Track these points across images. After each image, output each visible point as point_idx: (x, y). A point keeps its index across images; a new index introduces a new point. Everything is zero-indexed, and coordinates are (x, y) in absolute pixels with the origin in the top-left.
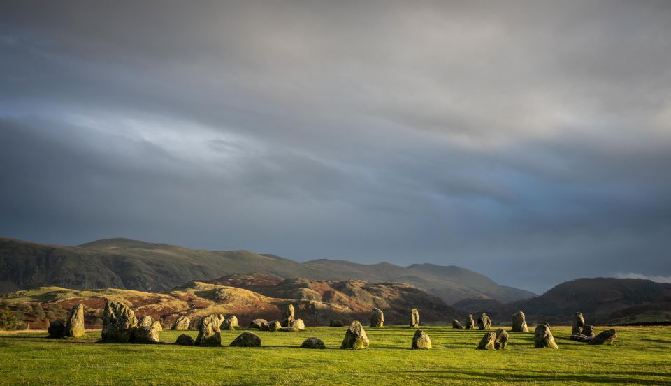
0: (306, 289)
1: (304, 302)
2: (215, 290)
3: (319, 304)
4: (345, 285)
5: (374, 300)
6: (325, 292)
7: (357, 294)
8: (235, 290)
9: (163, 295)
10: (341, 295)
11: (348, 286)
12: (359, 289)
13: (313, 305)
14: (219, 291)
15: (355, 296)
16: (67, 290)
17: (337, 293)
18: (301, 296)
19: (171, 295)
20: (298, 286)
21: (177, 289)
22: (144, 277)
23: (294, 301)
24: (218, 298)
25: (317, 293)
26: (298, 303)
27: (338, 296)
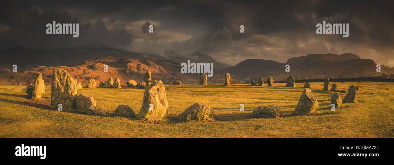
0: (129, 63)
1: (129, 70)
2: (93, 65)
3: (135, 70)
5: (159, 68)
6: (137, 65)
7: (152, 66)
8: (100, 64)
9: (74, 68)
10: (145, 66)
13: (132, 71)
14: (94, 65)
15: (151, 66)
17: (143, 65)
18: (127, 67)
19: (77, 68)
20: (126, 62)
23: (124, 69)
24: (94, 69)
25: (134, 65)
26: (126, 70)
27: (143, 66)
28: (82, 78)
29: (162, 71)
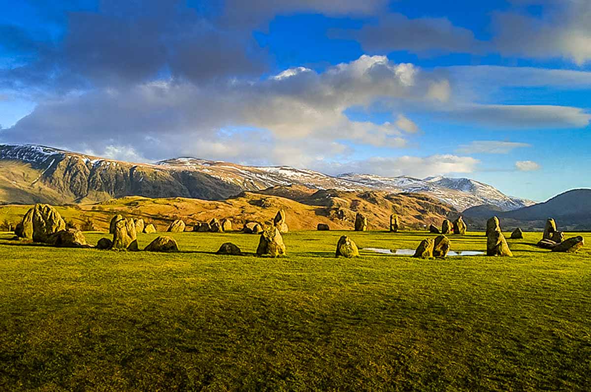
0: (336, 198)
1: (335, 209)
2: (262, 199)
3: (347, 210)
4: (369, 195)
5: (394, 207)
6: (352, 200)
7: (379, 202)
8: (278, 199)
10: (366, 203)
11: (372, 195)
12: (381, 198)
13: (342, 211)
14: (265, 200)
16: (146, 198)
17: (363, 201)
18: (332, 204)
19: (225, 203)
20: (330, 195)
21: (231, 198)
22: (206, 188)
23: (326, 207)
24: (264, 206)
25: (345, 201)
26: (329, 209)
27: (364, 204)
28: (236, 221)
29: (399, 212)
